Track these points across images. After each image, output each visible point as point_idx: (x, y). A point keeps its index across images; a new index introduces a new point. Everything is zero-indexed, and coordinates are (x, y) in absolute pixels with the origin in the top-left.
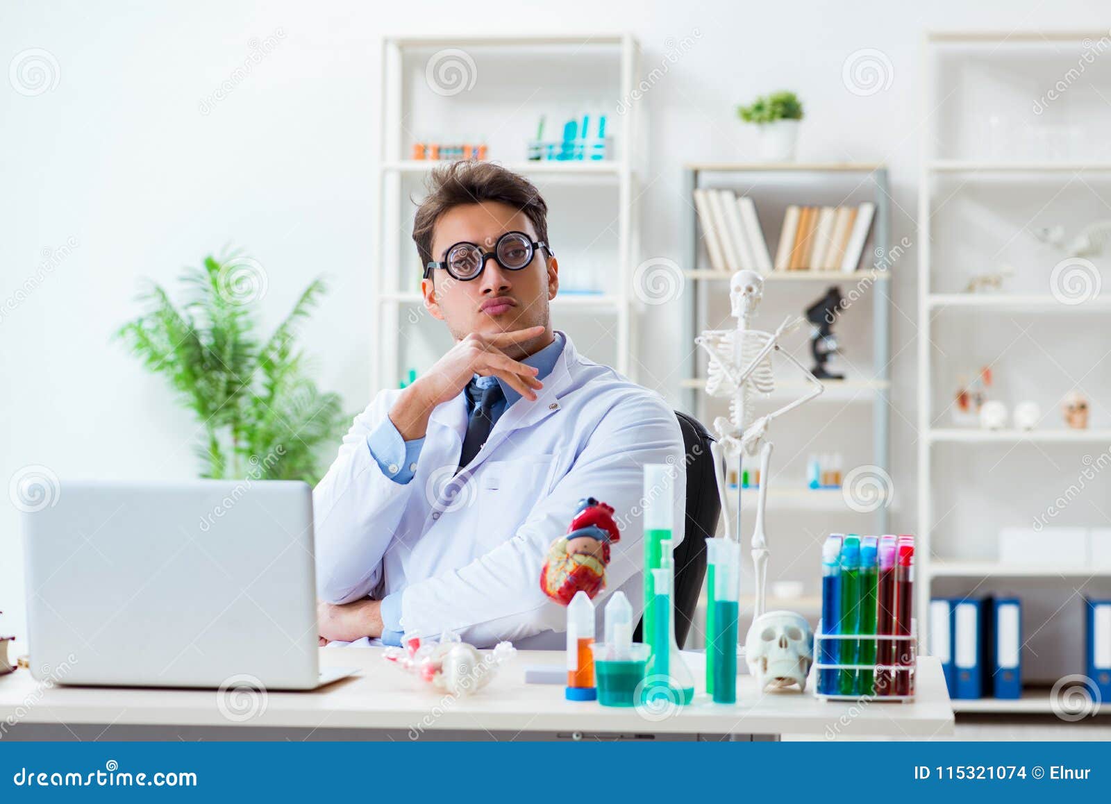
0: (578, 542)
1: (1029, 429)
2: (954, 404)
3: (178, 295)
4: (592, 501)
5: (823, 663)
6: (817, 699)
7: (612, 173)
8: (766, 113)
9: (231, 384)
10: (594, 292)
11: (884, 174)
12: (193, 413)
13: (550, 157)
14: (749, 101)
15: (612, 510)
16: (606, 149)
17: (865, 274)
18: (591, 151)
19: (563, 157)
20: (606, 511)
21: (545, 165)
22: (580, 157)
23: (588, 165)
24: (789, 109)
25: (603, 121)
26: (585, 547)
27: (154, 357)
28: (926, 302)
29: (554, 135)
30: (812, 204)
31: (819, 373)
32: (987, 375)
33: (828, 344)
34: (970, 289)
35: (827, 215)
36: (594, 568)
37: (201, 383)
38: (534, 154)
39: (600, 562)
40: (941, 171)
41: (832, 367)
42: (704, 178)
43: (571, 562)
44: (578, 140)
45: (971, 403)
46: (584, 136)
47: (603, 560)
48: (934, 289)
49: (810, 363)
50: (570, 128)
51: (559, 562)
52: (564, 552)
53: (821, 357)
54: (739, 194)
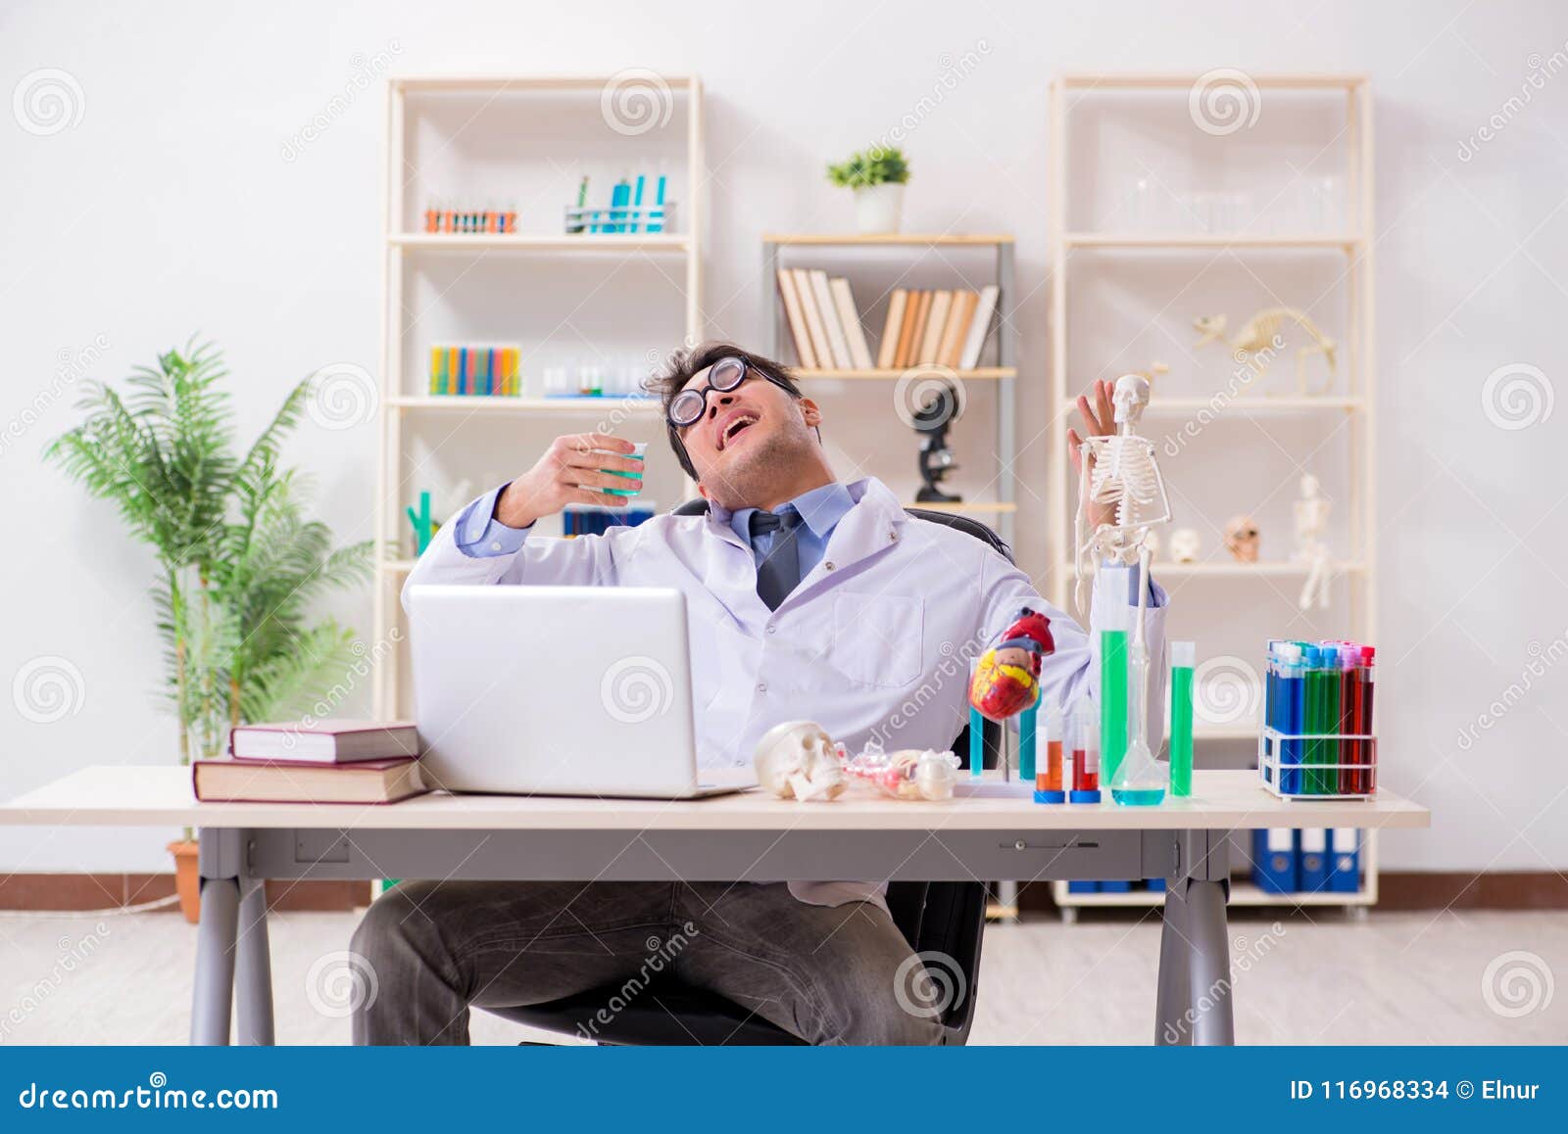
0: (1008, 653)
1: (1186, 561)
3: (132, 398)
5: (1288, 763)
7: (676, 248)
8: (866, 175)
9: (200, 509)
11: (1006, 248)
12: (154, 548)
13: (595, 228)
14: (844, 160)
15: (1048, 621)
16: (665, 219)
17: (987, 372)
18: (645, 220)
19: (610, 228)
21: (586, 237)
22: (634, 228)
23: (644, 238)
24: (892, 170)
25: (662, 181)
26: (1014, 657)
27: (101, 476)
28: (1063, 405)
29: (599, 200)
30: (924, 284)
31: (929, 494)
33: (942, 459)
35: (942, 299)
37: (162, 510)
38: (575, 223)
40: (1076, 245)
41: (947, 486)
42: (784, 253)
44: (631, 207)
46: (638, 202)
49: (918, 483)
50: (620, 193)
52: (993, 663)
53: (933, 475)
54: (832, 274)
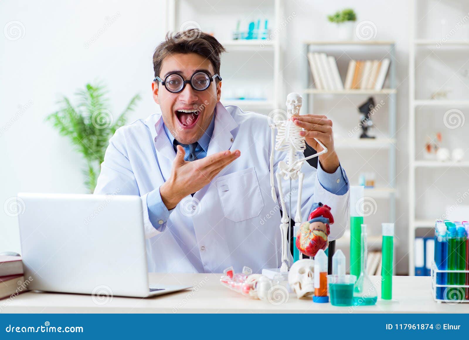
0: (315, 224)
1: (459, 161)
2: (424, 150)
3: (74, 101)
4: (320, 204)
5: (439, 284)
6: (436, 302)
7: (271, 46)
8: (341, 18)
9: (98, 141)
10: (263, 99)
11: (393, 45)
12: (81, 155)
13: (243, 38)
14: (333, 13)
15: (330, 209)
16: (268, 34)
17: (385, 91)
18: (261, 35)
19: (249, 38)
20: (327, 209)
21: (240, 42)
22: (256, 38)
23: (260, 42)
24: (350, 16)
25: (266, 22)
26: (319, 226)
27: (64, 129)
28: (413, 103)
29: (244, 28)
30: (361, 59)
31: (364, 136)
32: (439, 136)
33: (369, 123)
34: (432, 98)
35: (368, 64)
36: (323, 236)
37: (85, 141)
38: (235, 37)
39: (326, 234)
40: (419, 45)
41: (370, 133)
42: (312, 48)
43: (312, 234)
44: (255, 31)
45: (432, 150)
46: (258, 29)
47: (326, 233)
48: (416, 98)
49: (360, 132)
50: (252, 25)
51: (306, 234)
52: (309, 229)
53: (365, 129)
54: (328, 55)
